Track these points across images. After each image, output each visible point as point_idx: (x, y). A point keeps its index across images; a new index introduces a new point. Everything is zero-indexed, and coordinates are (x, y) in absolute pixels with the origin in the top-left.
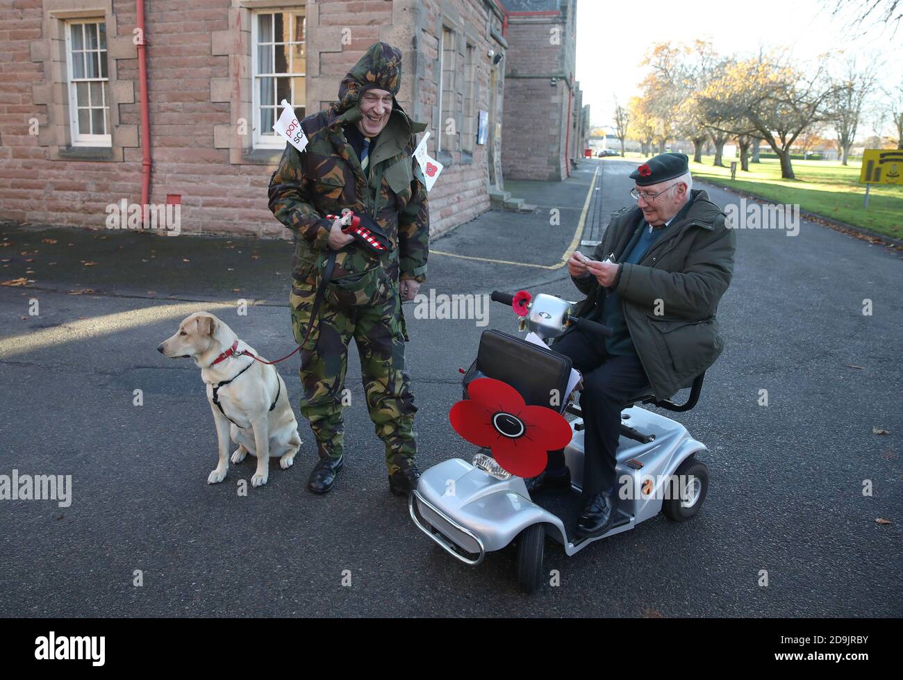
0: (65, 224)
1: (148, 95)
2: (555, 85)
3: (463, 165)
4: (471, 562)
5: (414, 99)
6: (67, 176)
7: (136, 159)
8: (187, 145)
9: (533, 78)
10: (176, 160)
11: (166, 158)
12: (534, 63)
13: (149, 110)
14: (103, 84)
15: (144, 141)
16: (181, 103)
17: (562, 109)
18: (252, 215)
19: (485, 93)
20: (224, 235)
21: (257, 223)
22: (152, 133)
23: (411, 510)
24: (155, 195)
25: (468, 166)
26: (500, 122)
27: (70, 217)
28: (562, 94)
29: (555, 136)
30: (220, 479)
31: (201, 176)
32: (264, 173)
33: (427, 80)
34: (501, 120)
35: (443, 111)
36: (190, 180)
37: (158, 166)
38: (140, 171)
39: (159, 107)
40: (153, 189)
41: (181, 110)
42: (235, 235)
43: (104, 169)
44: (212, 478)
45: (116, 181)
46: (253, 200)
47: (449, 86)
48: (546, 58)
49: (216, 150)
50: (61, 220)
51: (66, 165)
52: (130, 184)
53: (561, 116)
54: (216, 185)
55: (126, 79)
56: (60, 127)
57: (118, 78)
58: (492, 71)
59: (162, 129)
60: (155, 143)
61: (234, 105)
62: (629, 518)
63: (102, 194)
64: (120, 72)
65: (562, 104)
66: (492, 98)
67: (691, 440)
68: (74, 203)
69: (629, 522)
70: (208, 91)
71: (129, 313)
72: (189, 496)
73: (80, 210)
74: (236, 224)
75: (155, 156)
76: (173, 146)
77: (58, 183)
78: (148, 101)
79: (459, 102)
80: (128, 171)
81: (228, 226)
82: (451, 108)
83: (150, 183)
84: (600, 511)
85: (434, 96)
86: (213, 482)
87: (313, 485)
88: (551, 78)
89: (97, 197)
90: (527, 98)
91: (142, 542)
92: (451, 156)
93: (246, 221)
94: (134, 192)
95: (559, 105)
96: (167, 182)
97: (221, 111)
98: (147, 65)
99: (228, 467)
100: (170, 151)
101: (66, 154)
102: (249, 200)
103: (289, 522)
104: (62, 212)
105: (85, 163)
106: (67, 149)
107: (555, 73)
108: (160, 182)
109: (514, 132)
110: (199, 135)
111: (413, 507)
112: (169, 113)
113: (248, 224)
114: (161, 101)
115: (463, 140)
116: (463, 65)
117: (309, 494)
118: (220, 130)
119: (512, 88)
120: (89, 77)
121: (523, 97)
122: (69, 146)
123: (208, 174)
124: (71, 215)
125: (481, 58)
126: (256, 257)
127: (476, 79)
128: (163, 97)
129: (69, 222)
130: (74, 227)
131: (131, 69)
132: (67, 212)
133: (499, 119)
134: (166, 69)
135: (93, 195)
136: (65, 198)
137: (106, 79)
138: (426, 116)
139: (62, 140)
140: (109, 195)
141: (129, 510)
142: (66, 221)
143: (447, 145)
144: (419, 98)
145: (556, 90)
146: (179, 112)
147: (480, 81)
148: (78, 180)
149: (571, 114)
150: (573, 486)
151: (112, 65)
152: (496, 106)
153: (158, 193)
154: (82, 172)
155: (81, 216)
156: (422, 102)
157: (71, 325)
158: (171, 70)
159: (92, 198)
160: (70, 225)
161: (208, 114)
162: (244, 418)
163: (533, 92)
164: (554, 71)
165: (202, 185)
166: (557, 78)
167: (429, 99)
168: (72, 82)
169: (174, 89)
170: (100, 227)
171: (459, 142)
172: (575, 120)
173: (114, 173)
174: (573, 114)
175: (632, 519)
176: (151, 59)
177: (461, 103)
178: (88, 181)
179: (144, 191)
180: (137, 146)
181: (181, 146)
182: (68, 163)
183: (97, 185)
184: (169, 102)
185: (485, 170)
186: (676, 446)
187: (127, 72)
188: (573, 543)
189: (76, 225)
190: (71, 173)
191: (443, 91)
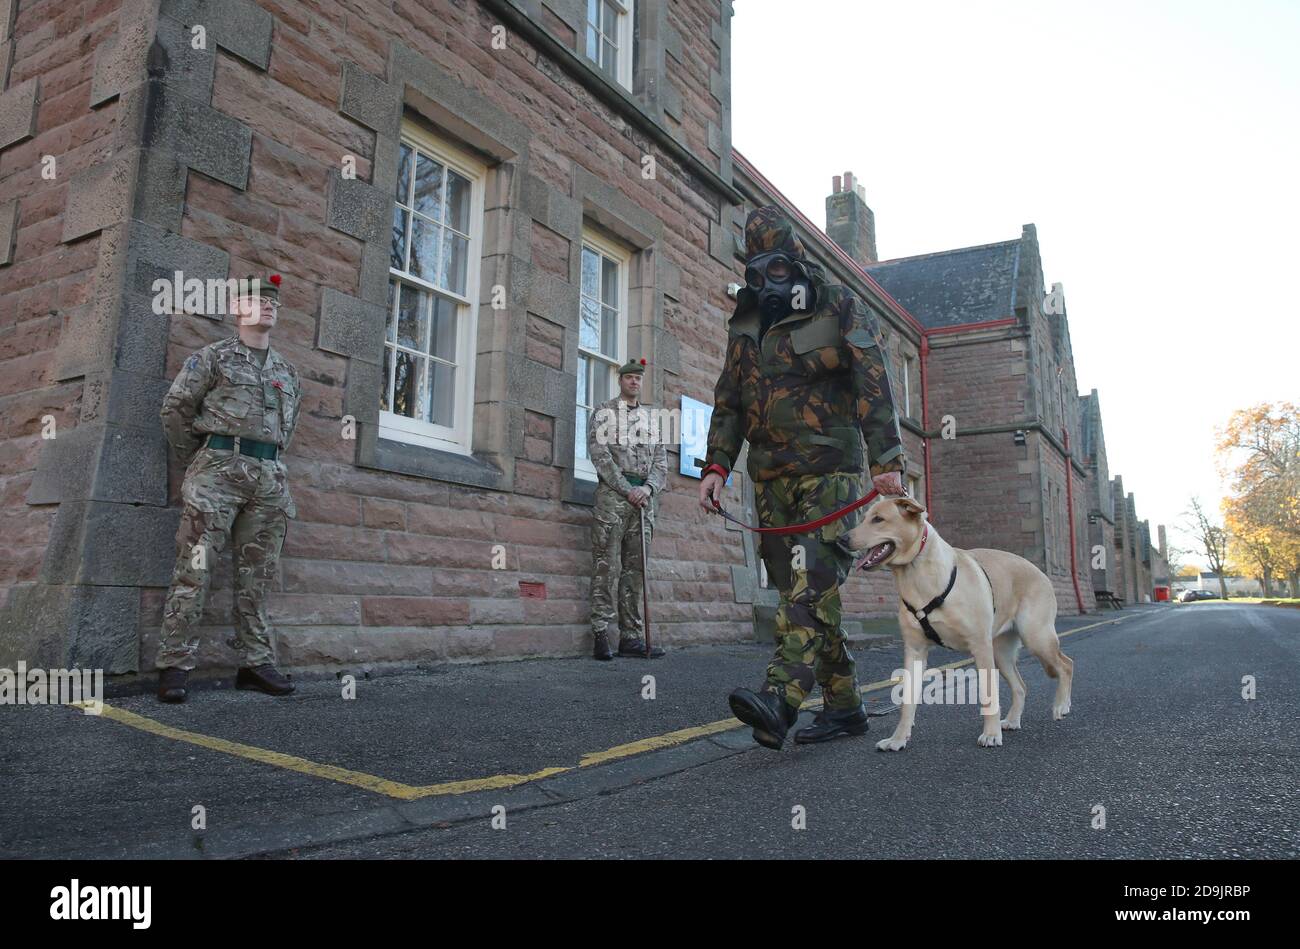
2: (1023, 443)
9: (981, 433)
12: (982, 409)
17: (1040, 483)
28: (1038, 455)
29: (1033, 532)
48: (1001, 397)
53: (1040, 495)
65: (1039, 475)
88: (1013, 430)
90: (974, 469)
95: (1034, 477)
107: (1019, 422)
109: (956, 530)
119: (946, 454)
145: (1026, 452)
163: (985, 457)
164: (1019, 418)
166: (1024, 429)
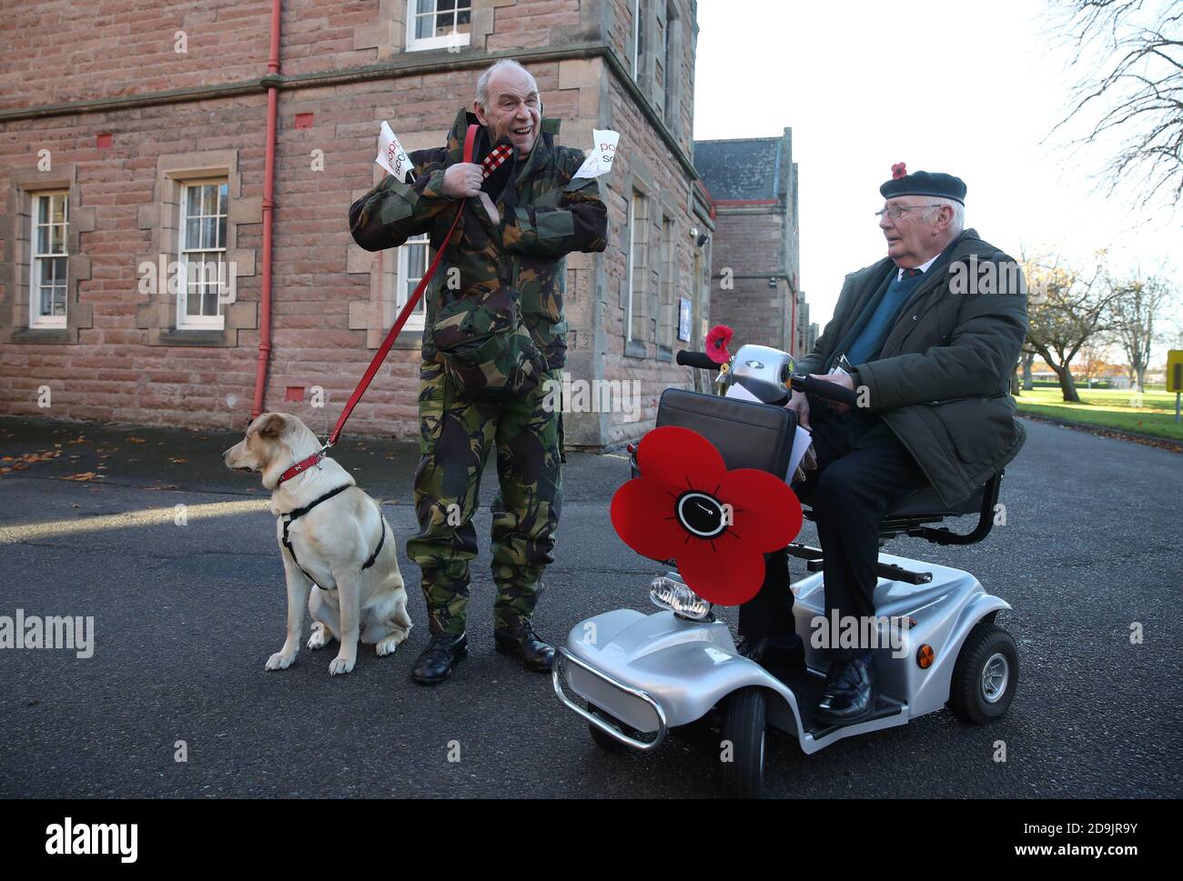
0: (159, 424)
1: (272, 266)
2: (775, 286)
3: (660, 361)
4: (644, 746)
5: (596, 266)
6: (168, 365)
7: (252, 344)
8: (315, 326)
9: (747, 277)
10: (300, 344)
11: (289, 343)
12: (748, 261)
13: (271, 284)
14: (220, 255)
15: (263, 321)
16: (310, 276)
17: (784, 318)
18: (391, 412)
19: (687, 278)
20: (354, 438)
21: (396, 422)
22: (274, 312)
23: (555, 679)
24: (272, 387)
25: (666, 365)
26: (706, 319)
27: (166, 415)
28: (784, 297)
30: (285, 664)
31: (330, 364)
32: (408, 359)
33: (613, 246)
34: (708, 316)
35: (634, 292)
36: (316, 368)
37: (279, 351)
38: (257, 358)
39: (285, 280)
40: (271, 380)
41: (311, 283)
42: (369, 437)
43: (212, 356)
44: (271, 663)
45: (226, 370)
46: (393, 393)
47: (642, 261)
48: (762, 254)
49: (351, 332)
50: (155, 419)
51: (167, 351)
52: (242, 374)
53: (783, 323)
54: (348, 375)
55: (247, 248)
56: (163, 305)
57: (237, 247)
58: (696, 256)
59: (285, 306)
60: (277, 324)
61: (375, 277)
62: (899, 706)
63: (208, 387)
64: (241, 240)
65: (784, 309)
66: (696, 288)
67: (985, 596)
68: (172, 398)
69: (899, 712)
70: (344, 260)
71: (214, 505)
72: (235, 683)
73: (179, 406)
74: (370, 423)
75: (275, 340)
76: (298, 327)
77: (155, 373)
78: (272, 273)
79: (654, 282)
80: (241, 358)
81: (362, 426)
82: (644, 288)
83: (267, 373)
84: (853, 687)
85: (622, 268)
86: (273, 668)
87: (418, 672)
88: (770, 278)
89: (201, 391)
90: (739, 301)
91: (145, 734)
92: (644, 348)
93: (383, 420)
94: (247, 384)
95: (780, 310)
96: (288, 372)
97: (359, 285)
98: (273, 231)
99: (298, 648)
100: (295, 333)
101: (168, 338)
102: (388, 393)
103: (375, 715)
104: (157, 409)
105: (190, 349)
106: (170, 332)
107: (774, 272)
108: (280, 371)
110: (330, 314)
111: (559, 677)
112: (295, 288)
113: (385, 424)
114: (287, 273)
115: (660, 332)
116: (659, 239)
117: (412, 685)
118: (356, 308)
120: (204, 246)
121: (736, 300)
122: (173, 328)
123: (339, 361)
124: (167, 412)
125: (682, 235)
126: (392, 458)
127: (676, 259)
128: (290, 268)
129: (164, 421)
130: (169, 428)
131: (255, 236)
132: (162, 408)
133: (705, 314)
134: (295, 235)
135: (196, 387)
136: (162, 391)
137: (224, 249)
138: (612, 290)
139: (165, 322)
140: (215, 387)
141: (140, 697)
142: (160, 420)
143: (640, 332)
144: (603, 267)
145: (776, 292)
146: (307, 285)
147: (680, 263)
148: (181, 370)
149: (795, 329)
150: (808, 669)
151: (232, 231)
152: (701, 298)
153: (276, 385)
154: (186, 360)
155: (179, 413)
156: (606, 271)
157: (135, 514)
158: (301, 236)
159: (195, 391)
160: (165, 425)
161: (344, 288)
162: (325, 570)
163: (749, 295)
164: (773, 269)
165: (330, 375)
166: (776, 277)
167: (615, 270)
168: (184, 253)
169: (303, 259)
170: (202, 427)
171: (654, 331)
172: (801, 337)
173: (225, 361)
174: (798, 330)
175: (904, 708)
176: (279, 224)
177: (656, 284)
178: (192, 371)
179: (259, 384)
180: (254, 327)
181: (307, 328)
182: (170, 349)
183: (202, 375)
184: (296, 274)
185: (688, 374)
186: (964, 602)
187: (248, 240)
188: (811, 733)
189: (172, 426)
190: (172, 361)
191: (635, 268)
